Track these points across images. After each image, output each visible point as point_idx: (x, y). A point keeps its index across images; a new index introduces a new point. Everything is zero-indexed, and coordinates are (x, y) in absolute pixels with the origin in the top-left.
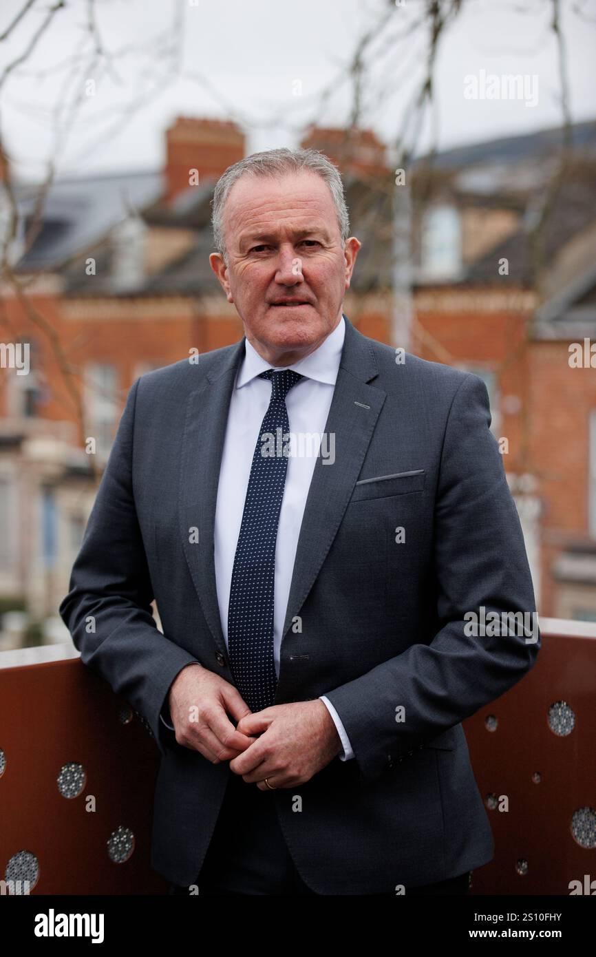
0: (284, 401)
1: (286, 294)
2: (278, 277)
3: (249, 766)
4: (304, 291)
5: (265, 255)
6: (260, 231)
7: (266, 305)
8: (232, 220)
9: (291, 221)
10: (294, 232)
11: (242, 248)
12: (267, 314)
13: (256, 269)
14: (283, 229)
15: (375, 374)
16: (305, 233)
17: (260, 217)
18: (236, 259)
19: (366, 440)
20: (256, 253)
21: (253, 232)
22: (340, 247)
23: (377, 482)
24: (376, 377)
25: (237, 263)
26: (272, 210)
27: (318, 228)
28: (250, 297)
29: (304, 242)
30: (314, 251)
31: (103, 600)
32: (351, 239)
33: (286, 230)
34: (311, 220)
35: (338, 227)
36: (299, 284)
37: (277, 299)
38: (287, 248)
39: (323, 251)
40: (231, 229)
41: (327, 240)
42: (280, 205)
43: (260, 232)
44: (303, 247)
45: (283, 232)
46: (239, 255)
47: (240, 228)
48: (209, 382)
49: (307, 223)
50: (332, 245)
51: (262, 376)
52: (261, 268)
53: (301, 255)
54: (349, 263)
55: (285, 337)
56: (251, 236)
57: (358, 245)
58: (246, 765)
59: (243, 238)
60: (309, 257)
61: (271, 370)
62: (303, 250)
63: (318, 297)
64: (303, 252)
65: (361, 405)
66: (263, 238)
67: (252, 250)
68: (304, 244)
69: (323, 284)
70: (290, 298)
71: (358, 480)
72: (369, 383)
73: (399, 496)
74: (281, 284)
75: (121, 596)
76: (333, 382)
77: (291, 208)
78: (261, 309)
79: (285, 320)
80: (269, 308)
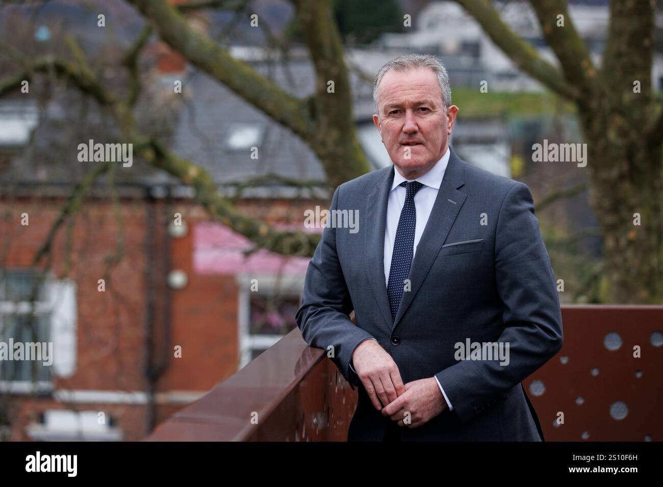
0: (413, 199)
1: (409, 139)
2: (404, 129)
3: (394, 410)
4: (419, 137)
5: (398, 116)
6: (394, 102)
7: (398, 144)
8: (380, 96)
9: (411, 97)
11: (385, 112)
12: (399, 150)
13: (393, 124)
14: (407, 101)
15: (463, 183)
16: (420, 103)
17: (395, 94)
18: (383, 118)
19: (451, 221)
20: (393, 115)
21: (391, 103)
22: (442, 111)
23: (456, 246)
24: (463, 185)
25: (383, 120)
26: (401, 91)
27: (427, 101)
28: (390, 140)
29: (420, 108)
30: (425, 114)
31: (320, 309)
32: (451, 107)
33: (409, 102)
34: (423, 96)
35: (441, 99)
36: (416, 132)
37: (404, 141)
38: (409, 112)
39: (431, 113)
41: (434, 107)
42: (406, 88)
44: (419, 111)
45: (407, 103)
46: (385, 116)
47: (385, 100)
48: (377, 188)
50: (436, 110)
51: (402, 185)
52: (395, 123)
53: (418, 116)
54: (450, 120)
55: (408, 163)
56: (389, 105)
57: (457, 110)
58: (393, 409)
59: (386, 106)
60: (422, 118)
61: (406, 182)
62: (419, 113)
63: (426, 140)
64: (419, 115)
65: (451, 201)
66: (396, 106)
67: (390, 113)
68: (420, 109)
69: (430, 133)
70: (411, 141)
71: (444, 244)
72: (458, 189)
73: (468, 254)
74: (406, 133)
75: (331, 307)
76: (439, 188)
77: (412, 90)
78: (396, 147)
80: (399, 147)
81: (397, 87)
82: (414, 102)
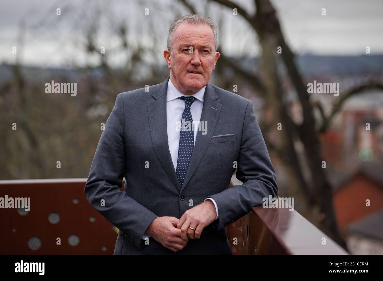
0: (190, 107)
1: (194, 69)
4: (200, 69)
5: (189, 53)
7: (186, 72)
8: (177, 38)
9: (200, 42)
10: (200, 46)
11: (179, 49)
12: (186, 75)
13: (184, 58)
14: (196, 44)
15: (217, 98)
16: (204, 47)
17: (189, 38)
18: (177, 53)
20: (185, 51)
21: (185, 43)
25: (177, 54)
26: (194, 37)
28: (180, 68)
29: (203, 50)
30: (206, 54)
33: (198, 45)
35: (214, 46)
36: (199, 65)
37: (190, 70)
38: (197, 52)
39: (209, 54)
40: (176, 41)
41: (211, 51)
42: (197, 35)
43: (188, 44)
45: (196, 45)
46: (178, 51)
47: (180, 41)
49: (205, 43)
52: (186, 58)
53: (201, 55)
55: (192, 84)
57: (219, 55)
59: (181, 45)
60: (204, 56)
62: (202, 53)
63: (204, 71)
67: (182, 50)
68: (203, 51)
69: (207, 67)
70: (195, 70)
71: (213, 136)
72: (216, 100)
73: (228, 143)
74: (193, 65)
77: (200, 37)
78: (184, 73)
79: (192, 78)
80: (187, 73)
81: (191, 34)
82: (201, 45)
